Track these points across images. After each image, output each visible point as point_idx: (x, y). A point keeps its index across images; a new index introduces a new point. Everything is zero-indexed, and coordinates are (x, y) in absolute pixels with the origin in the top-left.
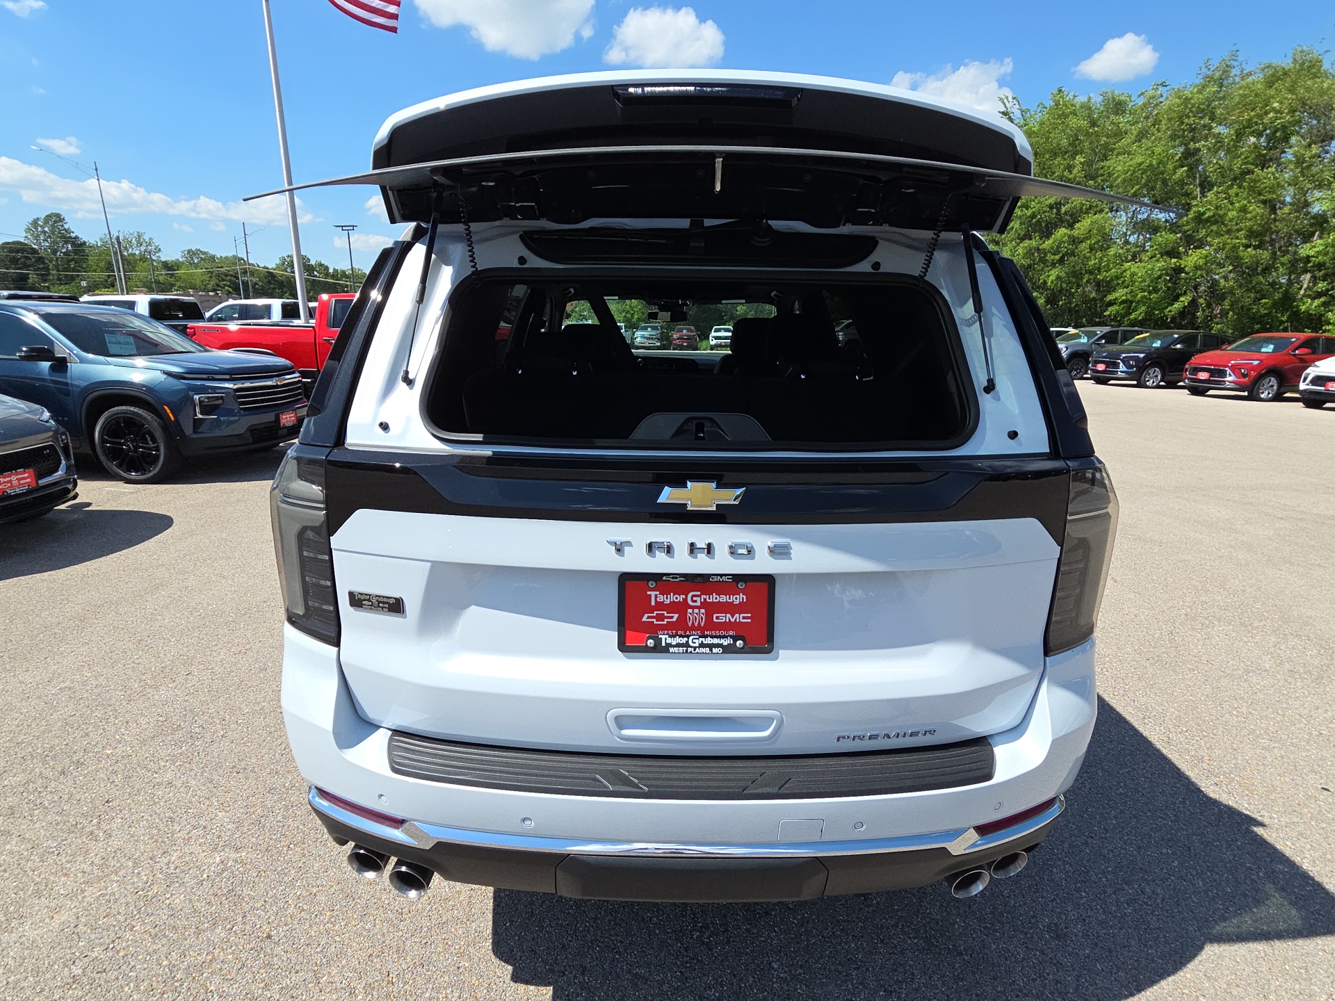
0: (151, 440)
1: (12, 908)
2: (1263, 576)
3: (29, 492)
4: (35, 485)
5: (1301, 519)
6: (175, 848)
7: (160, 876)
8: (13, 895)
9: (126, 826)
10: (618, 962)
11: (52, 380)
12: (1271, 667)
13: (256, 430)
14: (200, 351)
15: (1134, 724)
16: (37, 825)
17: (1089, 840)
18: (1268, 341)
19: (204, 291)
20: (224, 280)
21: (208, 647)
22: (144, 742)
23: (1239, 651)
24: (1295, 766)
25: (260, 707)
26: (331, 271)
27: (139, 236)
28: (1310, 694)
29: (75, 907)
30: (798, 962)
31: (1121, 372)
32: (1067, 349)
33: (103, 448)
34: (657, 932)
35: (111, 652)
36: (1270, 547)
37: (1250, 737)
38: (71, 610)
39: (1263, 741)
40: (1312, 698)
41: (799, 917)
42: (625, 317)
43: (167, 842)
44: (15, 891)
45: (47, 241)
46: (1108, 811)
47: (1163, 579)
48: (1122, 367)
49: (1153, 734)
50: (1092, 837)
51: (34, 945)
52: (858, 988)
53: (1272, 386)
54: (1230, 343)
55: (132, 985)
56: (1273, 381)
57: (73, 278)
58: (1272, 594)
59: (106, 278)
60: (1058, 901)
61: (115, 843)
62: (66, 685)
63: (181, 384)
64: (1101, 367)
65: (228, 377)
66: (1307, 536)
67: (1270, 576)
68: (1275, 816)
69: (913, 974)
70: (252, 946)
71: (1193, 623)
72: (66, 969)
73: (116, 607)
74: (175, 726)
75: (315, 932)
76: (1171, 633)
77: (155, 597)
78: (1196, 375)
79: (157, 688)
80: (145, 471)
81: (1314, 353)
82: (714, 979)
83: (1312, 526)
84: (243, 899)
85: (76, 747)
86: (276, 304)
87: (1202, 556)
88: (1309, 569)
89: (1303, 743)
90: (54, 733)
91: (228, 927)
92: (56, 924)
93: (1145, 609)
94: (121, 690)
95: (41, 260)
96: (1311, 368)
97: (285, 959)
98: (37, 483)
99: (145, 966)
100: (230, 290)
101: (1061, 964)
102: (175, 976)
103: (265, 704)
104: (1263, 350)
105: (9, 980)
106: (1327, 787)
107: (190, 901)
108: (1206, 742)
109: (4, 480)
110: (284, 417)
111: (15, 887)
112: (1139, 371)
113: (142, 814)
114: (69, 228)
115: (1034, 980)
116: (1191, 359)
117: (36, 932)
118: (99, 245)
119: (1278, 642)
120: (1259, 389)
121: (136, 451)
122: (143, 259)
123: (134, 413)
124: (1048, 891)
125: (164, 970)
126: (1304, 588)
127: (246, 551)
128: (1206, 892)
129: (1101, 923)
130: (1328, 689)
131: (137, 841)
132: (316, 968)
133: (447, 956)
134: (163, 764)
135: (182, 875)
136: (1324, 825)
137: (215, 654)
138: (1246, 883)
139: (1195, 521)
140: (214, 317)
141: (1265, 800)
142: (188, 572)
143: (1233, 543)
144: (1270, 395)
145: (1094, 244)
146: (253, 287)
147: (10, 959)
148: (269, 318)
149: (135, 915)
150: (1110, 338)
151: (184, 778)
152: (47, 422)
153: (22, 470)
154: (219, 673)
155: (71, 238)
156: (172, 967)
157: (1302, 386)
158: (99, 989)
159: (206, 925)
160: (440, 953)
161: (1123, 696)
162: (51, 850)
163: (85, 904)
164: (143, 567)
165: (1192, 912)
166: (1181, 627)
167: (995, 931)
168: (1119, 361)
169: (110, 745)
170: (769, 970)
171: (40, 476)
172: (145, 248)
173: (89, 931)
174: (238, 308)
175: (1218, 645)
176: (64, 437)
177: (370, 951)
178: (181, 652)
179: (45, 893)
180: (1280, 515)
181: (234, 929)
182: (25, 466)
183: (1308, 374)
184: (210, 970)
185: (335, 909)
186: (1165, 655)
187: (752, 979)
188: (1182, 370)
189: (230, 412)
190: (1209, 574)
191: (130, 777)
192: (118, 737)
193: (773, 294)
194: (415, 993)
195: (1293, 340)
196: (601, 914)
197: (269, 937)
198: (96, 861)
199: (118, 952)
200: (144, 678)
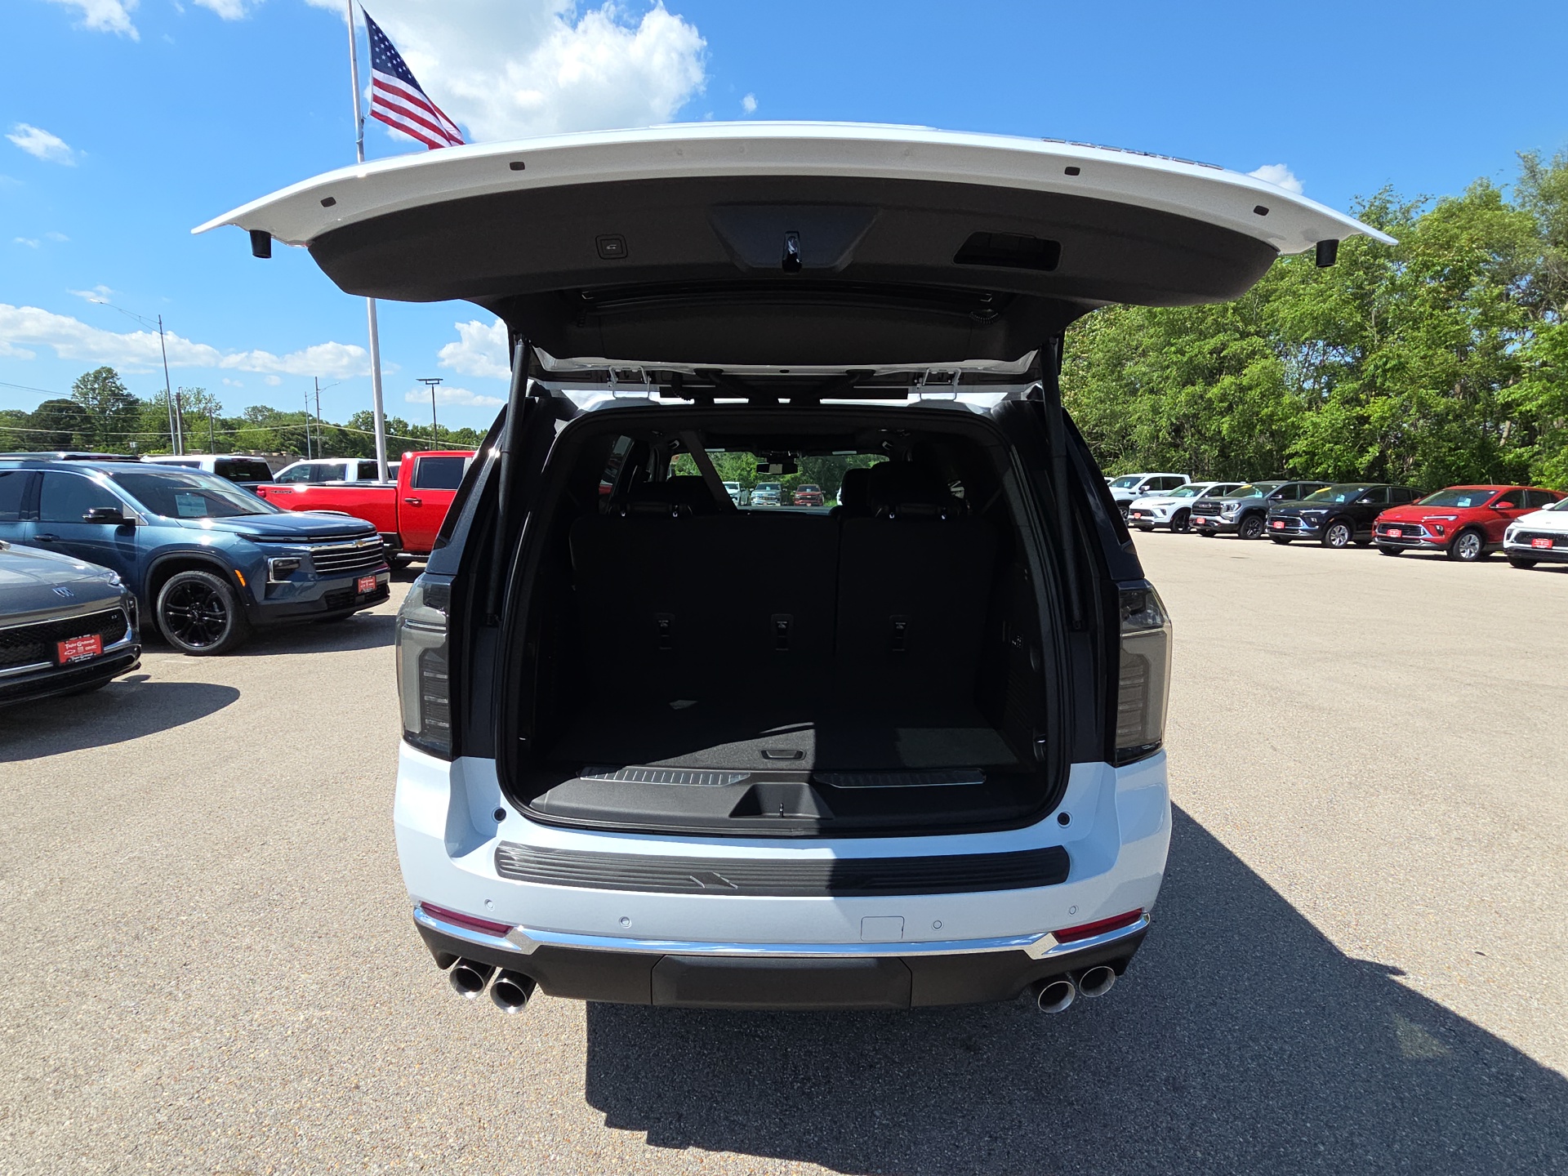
0: (218, 608)
1: (92, 1062)
2: (1441, 744)
3: (94, 659)
4: (100, 652)
5: (1491, 686)
6: (257, 1007)
7: (244, 1033)
8: (92, 1051)
9: (206, 988)
10: (715, 1110)
11: (117, 544)
12: (1436, 835)
13: (332, 596)
14: (275, 513)
15: (1278, 891)
16: (114, 987)
17: (1219, 1001)
18: (1465, 494)
19: (267, 451)
20: (290, 440)
21: (283, 818)
22: (220, 909)
23: (1404, 819)
24: (1450, 931)
25: (341, 875)
26: (410, 428)
27: (198, 393)
28: (1476, 861)
29: (157, 1061)
30: (901, 1111)
31: (1302, 530)
32: (1240, 506)
33: (166, 617)
34: (757, 1083)
35: (180, 823)
36: (1452, 714)
37: (1404, 903)
38: (135, 783)
39: (1418, 907)
40: (1478, 865)
41: (905, 1070)
42: (740, 475)
43: (249, 1002)
44: (94, 1047)
45: (96, 399)
46: (1241, 974)
47: (1328, 747)
48: (1303, 525)
49: (1298, 900)
50: (1221, 998)
51: (117, 1095)
52: (962, 1134)
53: (1474, 544)
54: (1423, 497)
55: (219, 1130)
56: (1474, 539)
57: (120, 439)
58: (1448, 762)
59: (158, 438)
60: (1179, 1056)
61: (195, 1003)
62: (134, 855)
63: (255, 547)
64: (1279, 525)
65: (305, 539)
66: (1496, 702)
67: (1449, 744)
68: (1422, 979)
69: (1020, 1122)
70: (340, 1095)
71: (1356, 791)
72: (151, 1116)
73: (183, 779)
74: (252, 894)
75: (404, 1083)
76: (1331, 801)
77: (224, 769)
78: (1386, 533)
79: (231, 858)
80: (209, 641)
81: (1517, 507)
82: (813, 1124)
83: (1503, 692)
84: (329, 1053)
85: (149, 914)
86: (352, 465)
87: (1376, 723)
88: (1494, 736)
89: (1461, 909)
90: (125, 901)
91: (315, 1078)
92: (139, 1075)
93: (1304, 777)
94: (193, 860)
95: (87, 419)
96: (1513, 523)
97: (374, 1107)
98: (102, 649)
99: (232, 1113)
100: (296, 449)
101: (1176, 1114)
102: (262, 1122)
103: (346, 872)
104: (1460, 504)
105: (91, 1127)
106: (1481, 951)
107: (275, 1055)
108: (1355, 908)
109: (70, 646)
110: (362, 582)
111: (94, 1043)
112: (1322, 529)
113: (223, 976)
114: (121, 385)
115: (1146, 1128)
116: (1378, 515)
117: (118, 1084)
118: (153, 403)
119: (1449, 811)
120: (1459, 548)
121: (200, 619)
122: (201, 417)
123: (202, 578)
124: (1169, 1048)
125: (251, 1116)
126: (1484, 756)
127: (321, 722)
128: (1337, 1049)
129: (1222, 1077)
130: (1497, 857)
131: (217, 1001)
132: (406, 1115)
133: (540, 1104)
134: (241, 929)
135: (266, 1032)
136: (1474, 988)
137: (291, 824)
138: (1380, 1041)
139: (1371, 688)
140: (282, 478)
141: (1412, 964)
142: (259, 745)
143: (1411, 711)
144: (1473, 555)
145: (1266, 391)
146: (323, 447)
147: (92, 1108)
148: (343, 479)
149: (220, 1068)
150: (1289, 493)
151: (263, 943)
152: (117, 585)
153: (89, 635)
154: (296, 843)
155: (122, 395)
156: (259, 1114)
157: (1507, 544)
158: (186, 1134)
159: (292, 1077)
160: (532, 1102)
161: (1270, 863)
162: (129, 1009)
163: (167, 1058)
164: (210, 739)
165: (1320, 1067)
166: (1342, 795)
167: (1110, 1083)
168: (1299, 518)
169: (185, 912)
170: (871, 1117)
171: (106, 643)
172: (204, 405)
173: (173, 1083)
174: (309, 468)
175: (1381, 813)
176: (131, 602)
177: (461, 1100)
178: (255, 823)
179: (125, 1048)
180: (1468, 681)
181: (321, 1080)
182: (91, 632)
183: (1512, 530)
184: (298, 1117)
185: (425, 1062)
186: (1322, 823)
187: (853, 1125)
188: (1370, 527)
189: (304, 578)
190: (1381, 742)
191: (207, 942)
192: (192, 904)
193: (884, 445)
194: (507, 1137)
195: (1492, 493)
196: (698, 1066)
197: (357, 1087)
198: (177, 1019)
199: (204, 1101)
200: (217, 848)
